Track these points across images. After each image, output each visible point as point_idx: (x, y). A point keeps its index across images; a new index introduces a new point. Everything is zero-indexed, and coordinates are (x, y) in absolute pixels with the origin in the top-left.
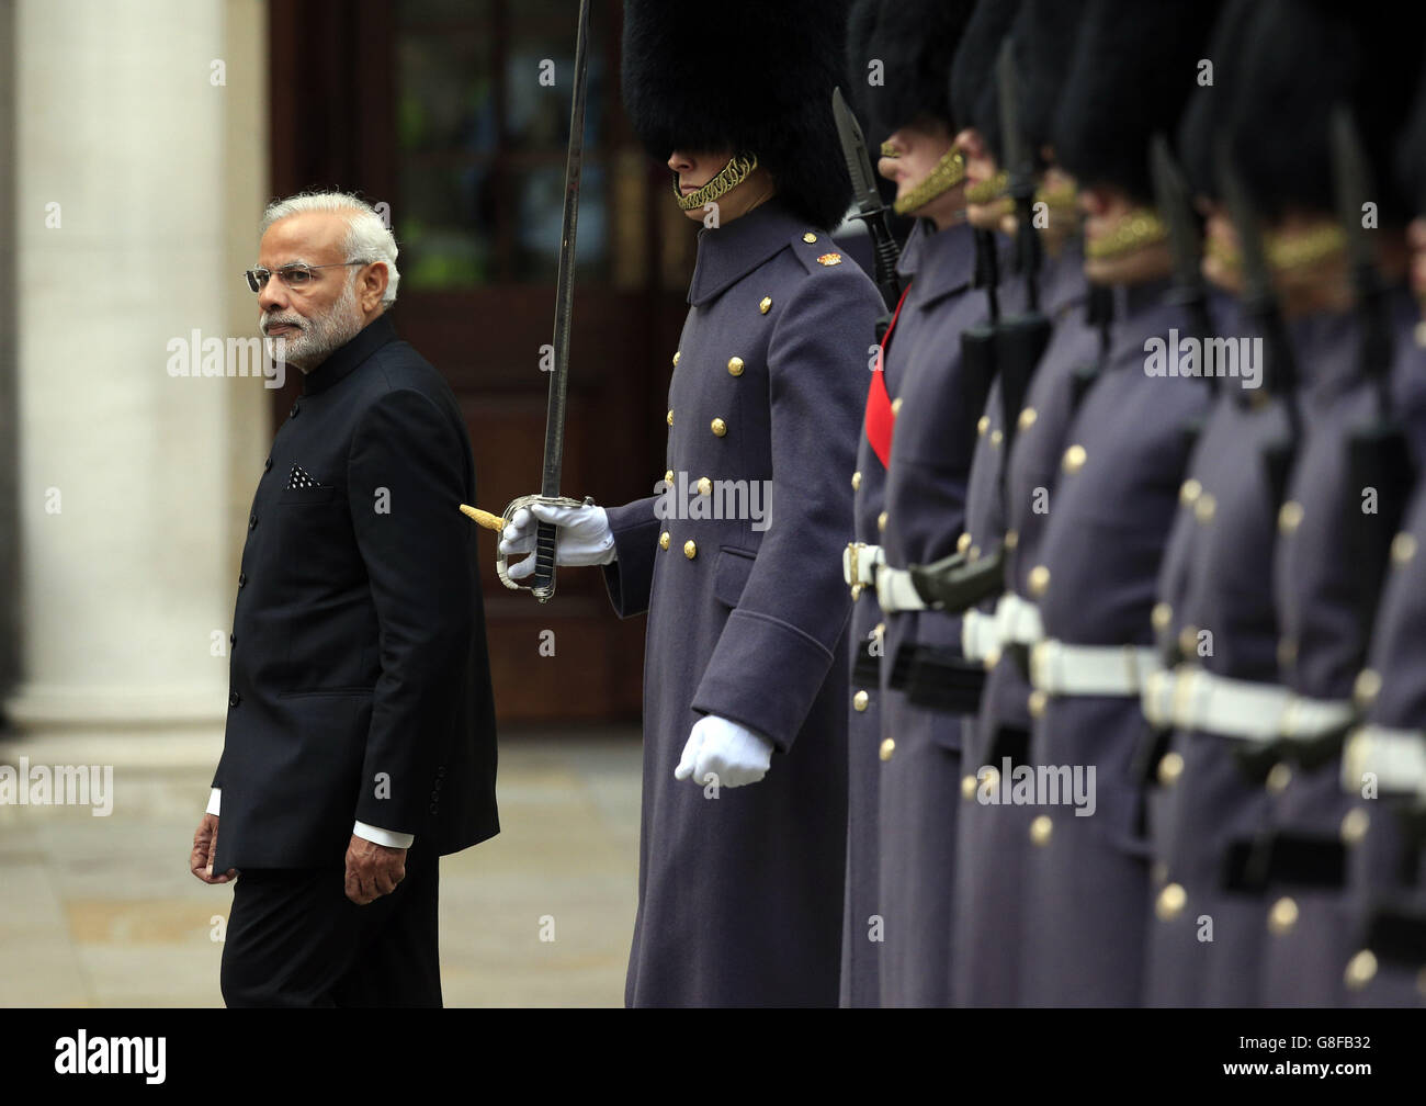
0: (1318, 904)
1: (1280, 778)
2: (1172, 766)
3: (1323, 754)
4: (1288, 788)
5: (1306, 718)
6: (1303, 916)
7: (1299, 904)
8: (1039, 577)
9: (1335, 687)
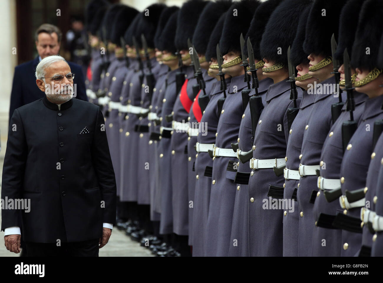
0: (146, 134)
1: (141, 118)
2: (127, 117)
3: (145, 115)
4: (142, 120)
5: (143, 111)
6: (144, 136)
7: (143, 134)
8: (110, 94)
9: (147, 107)
